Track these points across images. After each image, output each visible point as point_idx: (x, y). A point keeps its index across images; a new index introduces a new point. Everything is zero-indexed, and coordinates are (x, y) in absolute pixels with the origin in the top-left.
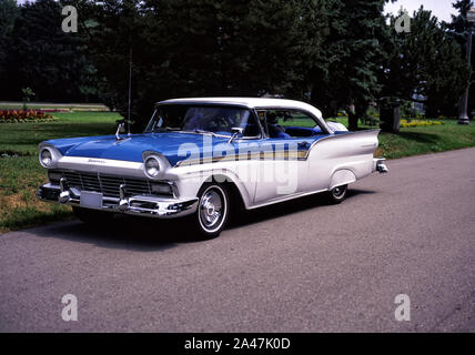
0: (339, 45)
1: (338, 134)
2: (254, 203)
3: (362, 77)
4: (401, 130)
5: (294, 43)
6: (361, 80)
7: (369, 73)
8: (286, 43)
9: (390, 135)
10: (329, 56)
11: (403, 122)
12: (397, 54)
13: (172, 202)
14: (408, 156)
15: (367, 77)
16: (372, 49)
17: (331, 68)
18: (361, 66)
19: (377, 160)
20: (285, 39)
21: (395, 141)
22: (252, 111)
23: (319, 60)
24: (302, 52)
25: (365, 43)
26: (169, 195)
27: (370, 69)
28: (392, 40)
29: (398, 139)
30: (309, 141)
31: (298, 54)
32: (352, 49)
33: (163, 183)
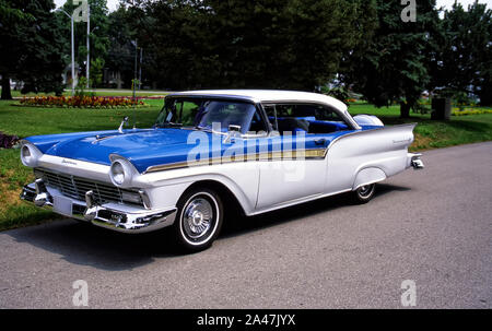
0: (389, 38)
1: (368, 129)
2: (256, 209)
3: (411, 70)
4: (452, 118)
5: (334, 35)
6: (411, 73)
7: (420, 65)
8: (325, 35)
9: (439, 124)
10: (380, 49)
11: (455, 110)
12: (449, 46)
13: (143, 213)
14: (455, 145)
15: (418, 70)
16: (423, 42)
17: (381, 62)
18: (411, 58)
19: (412, 155)
20: (324, 31)
21: (444, 130)
22: (258, 106)
23: (370, 53)
24: (343, 44)
25: (415, 36)
26: (140, 205)
27: (421, 61)
28: (443, 34)
29: (447, 128)
30: (327, 138)
31: (339, 47)
32: (402, 42)
33: (133, 191)
